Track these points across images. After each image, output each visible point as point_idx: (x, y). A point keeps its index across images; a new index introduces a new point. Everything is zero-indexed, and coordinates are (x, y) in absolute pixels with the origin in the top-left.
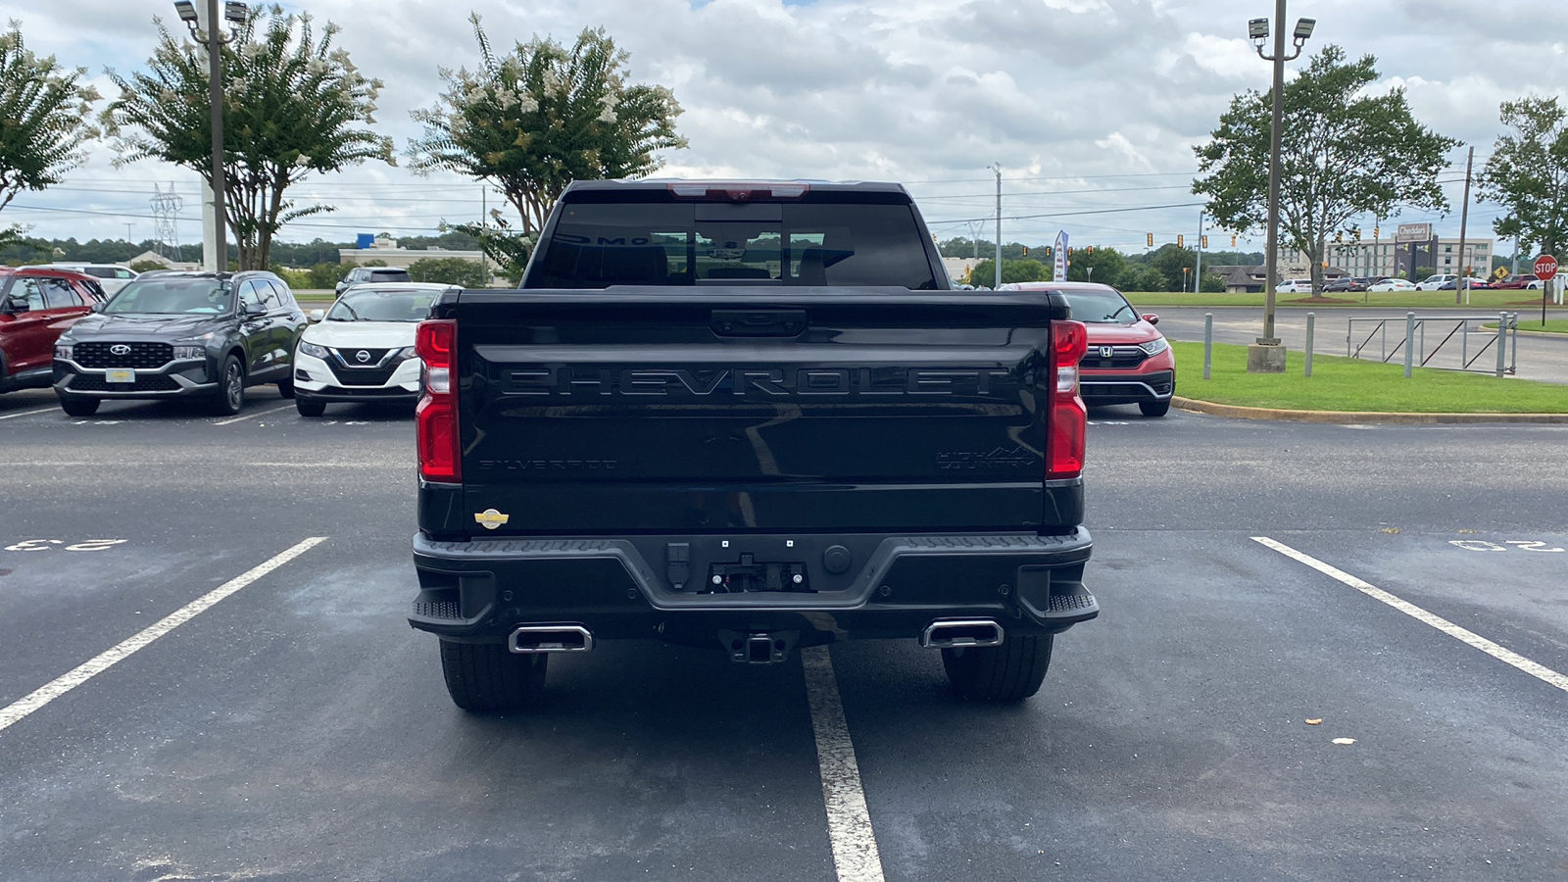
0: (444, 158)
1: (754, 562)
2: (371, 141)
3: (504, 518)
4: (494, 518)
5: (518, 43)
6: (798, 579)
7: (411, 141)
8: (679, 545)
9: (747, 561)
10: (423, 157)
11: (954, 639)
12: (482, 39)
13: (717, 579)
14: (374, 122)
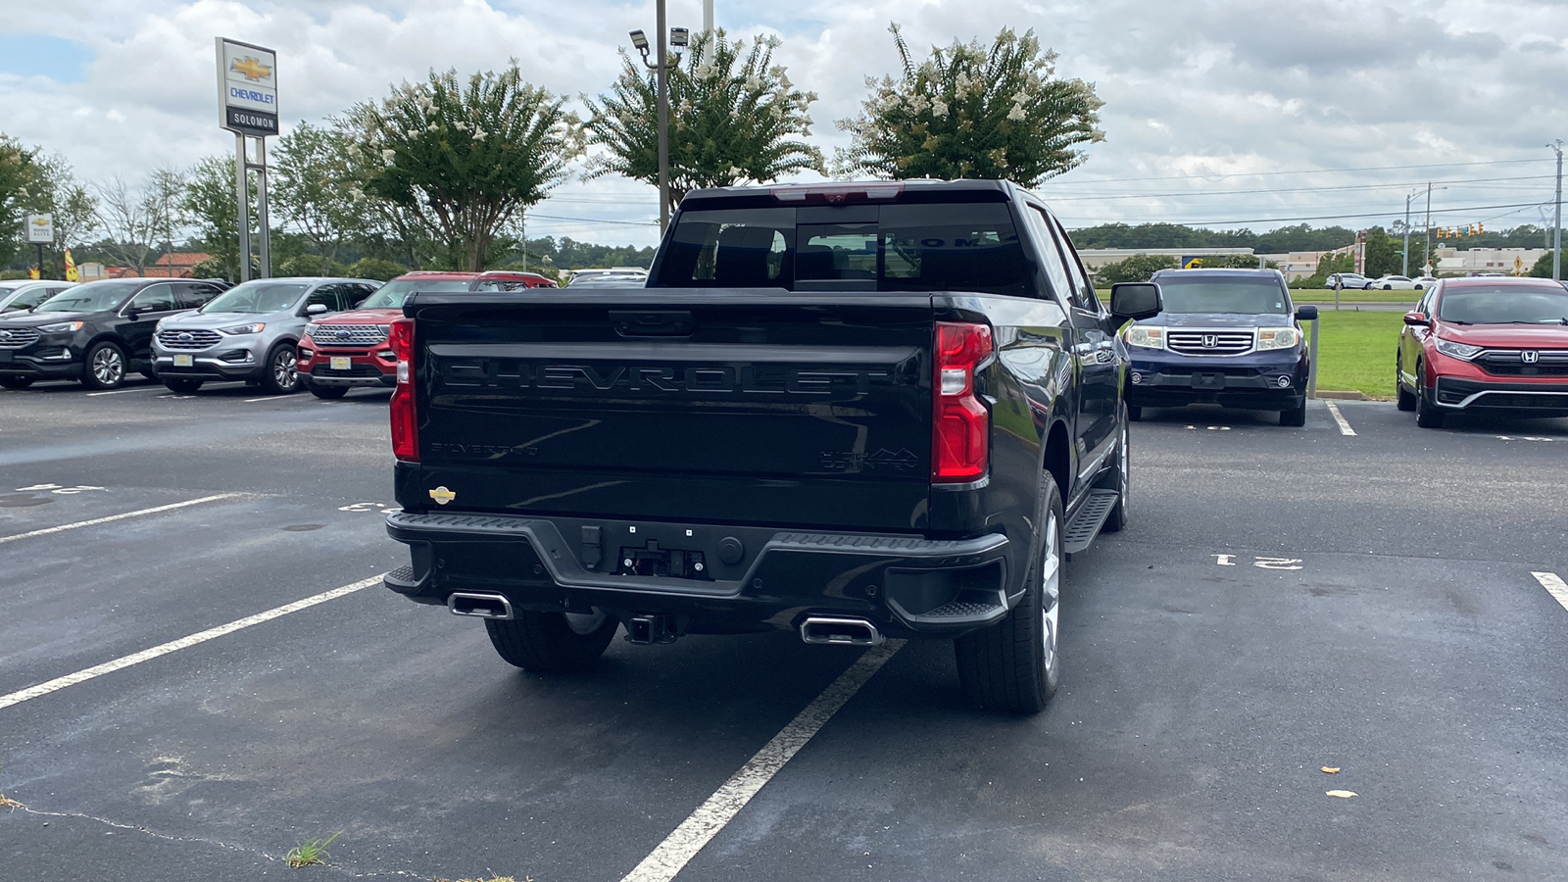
0: (866, 164)
1: (658, 549)
2: (806, 153)
3: (452, 495)
4: (443, 495)
5: (934, 48)
6: (699, 567)
7: (837, 149)
8: (590, 528)
9: (652, 547)
10: (847, 163)
11: (832, 636)
12: (901, 47)
13: (628, 562)
14: (810, 134)
